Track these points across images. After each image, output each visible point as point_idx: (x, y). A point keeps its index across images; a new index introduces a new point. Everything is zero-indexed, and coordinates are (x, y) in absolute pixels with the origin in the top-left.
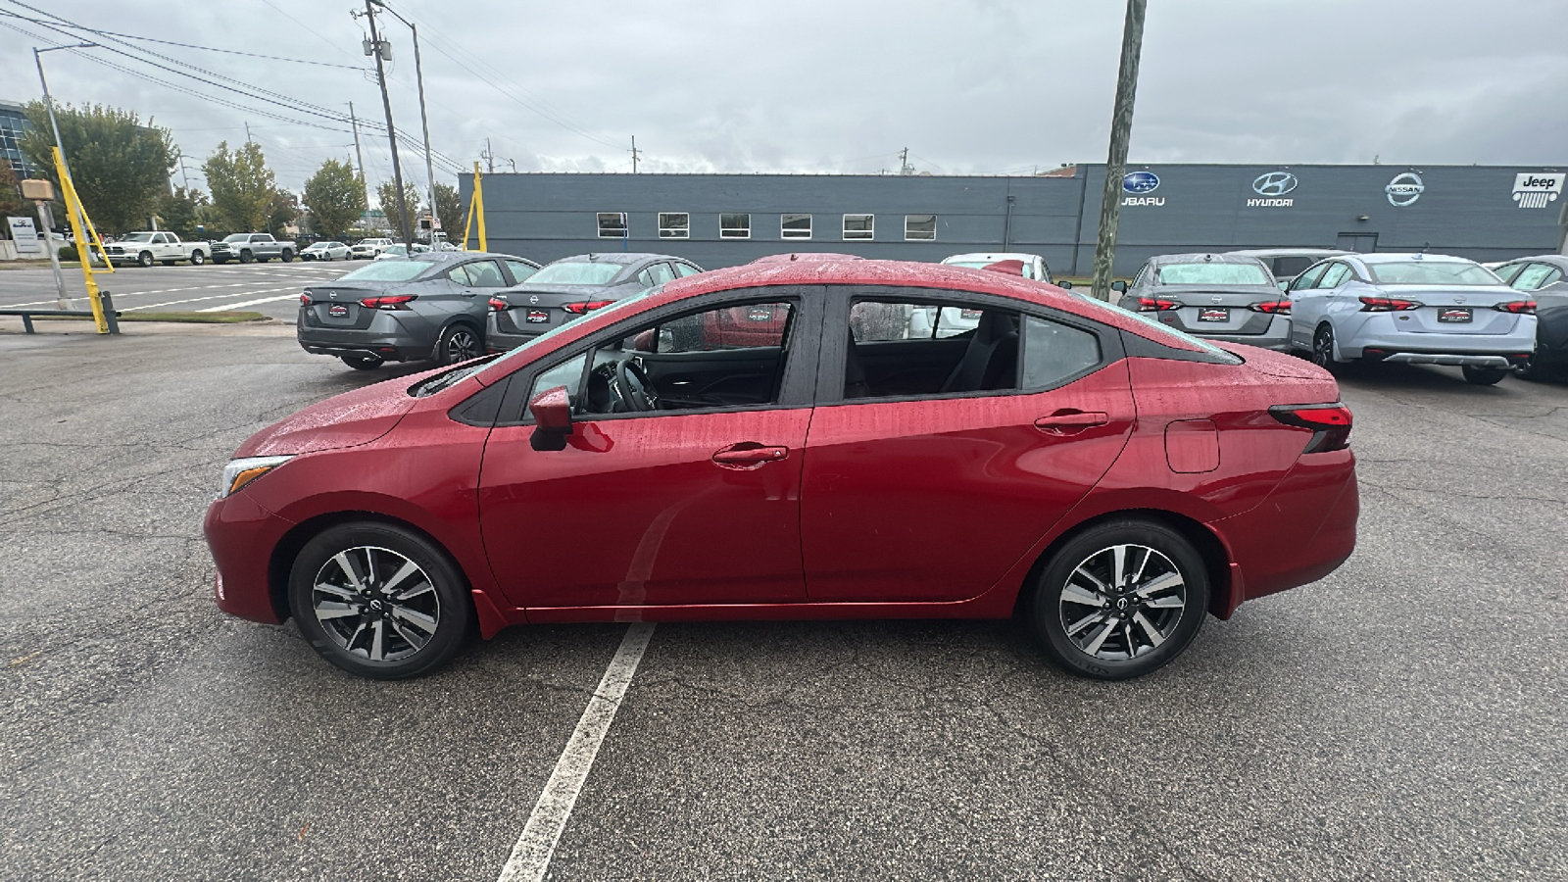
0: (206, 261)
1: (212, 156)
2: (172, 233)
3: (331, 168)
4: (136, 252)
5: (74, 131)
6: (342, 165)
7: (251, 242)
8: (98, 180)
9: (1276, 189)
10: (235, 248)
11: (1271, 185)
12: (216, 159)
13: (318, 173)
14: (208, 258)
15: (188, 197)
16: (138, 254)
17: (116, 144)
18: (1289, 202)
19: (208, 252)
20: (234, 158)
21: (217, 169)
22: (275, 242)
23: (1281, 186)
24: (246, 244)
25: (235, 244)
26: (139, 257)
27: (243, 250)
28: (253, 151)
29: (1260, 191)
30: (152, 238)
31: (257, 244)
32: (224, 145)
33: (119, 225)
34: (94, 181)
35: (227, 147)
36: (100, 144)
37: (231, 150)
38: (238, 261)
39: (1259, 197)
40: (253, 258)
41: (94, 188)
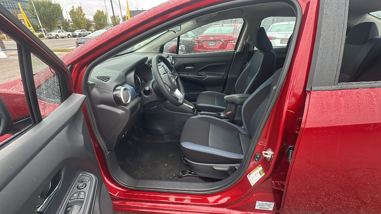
0: (71, 37)
1: (71, 10)
2: (63, 30)
3: (99, 12)
4: (55, 35)
5: (38, 4)
6: (101, 11)
7: (81, 32)
8: (45, 17)
10: (77, 33)
12: (72, 11)
13: (96, 14)
14: (71, 36)
15: (68, 21)
16: (55, 36)
17: (48, 7)
19: (71, 35)
20: (76, 10)
21: (72, 13)
22: (86, 32)
24: (80, 32)
25: (77, 32)
26: (56, 36)
27: (79, 34)
28: (80, 8)
30: (58, 32)
31: (82, 32)
32: (73, 7)
33: (51, 28)
34: (44, 18)
35: (74, 7)
36: (44, 8)
37: (75, 8)
38: (78, 37)
40: (82, 36)
41: (44, 19)
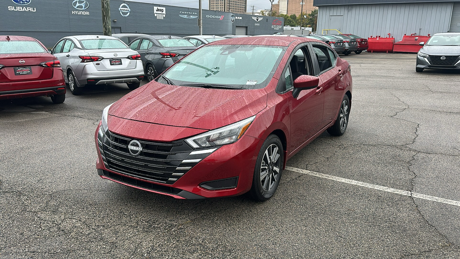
9: (81, 7)
11: (79, 5)
18: (88, 13)
23: (83, 5)
29: (76, 7)
39: (76, 10)
